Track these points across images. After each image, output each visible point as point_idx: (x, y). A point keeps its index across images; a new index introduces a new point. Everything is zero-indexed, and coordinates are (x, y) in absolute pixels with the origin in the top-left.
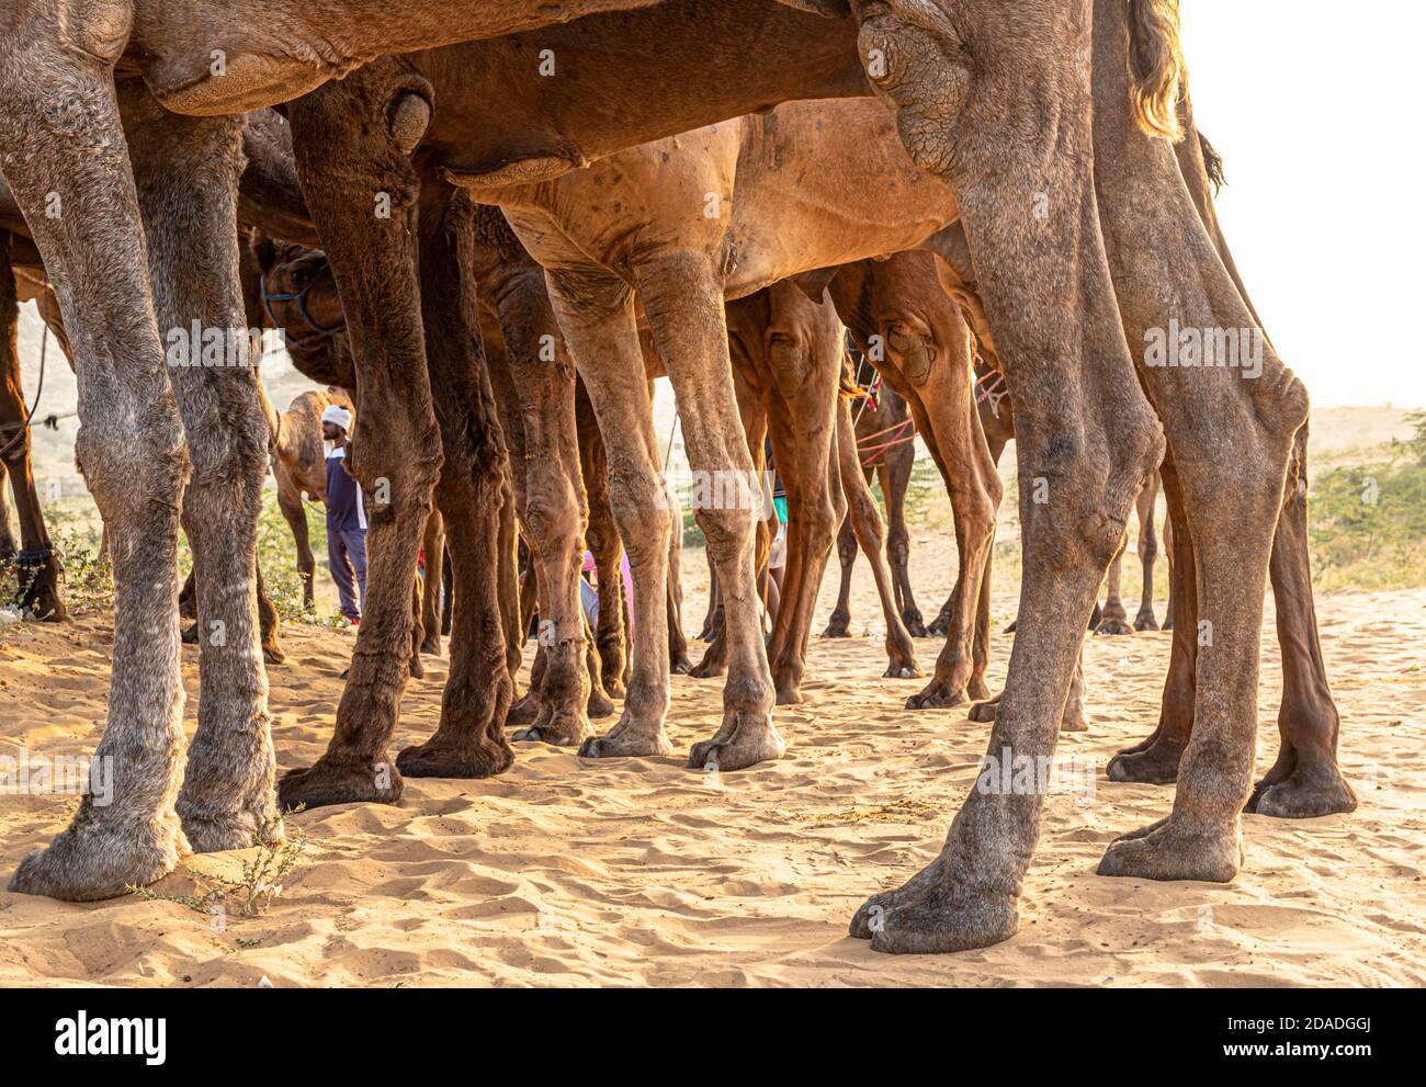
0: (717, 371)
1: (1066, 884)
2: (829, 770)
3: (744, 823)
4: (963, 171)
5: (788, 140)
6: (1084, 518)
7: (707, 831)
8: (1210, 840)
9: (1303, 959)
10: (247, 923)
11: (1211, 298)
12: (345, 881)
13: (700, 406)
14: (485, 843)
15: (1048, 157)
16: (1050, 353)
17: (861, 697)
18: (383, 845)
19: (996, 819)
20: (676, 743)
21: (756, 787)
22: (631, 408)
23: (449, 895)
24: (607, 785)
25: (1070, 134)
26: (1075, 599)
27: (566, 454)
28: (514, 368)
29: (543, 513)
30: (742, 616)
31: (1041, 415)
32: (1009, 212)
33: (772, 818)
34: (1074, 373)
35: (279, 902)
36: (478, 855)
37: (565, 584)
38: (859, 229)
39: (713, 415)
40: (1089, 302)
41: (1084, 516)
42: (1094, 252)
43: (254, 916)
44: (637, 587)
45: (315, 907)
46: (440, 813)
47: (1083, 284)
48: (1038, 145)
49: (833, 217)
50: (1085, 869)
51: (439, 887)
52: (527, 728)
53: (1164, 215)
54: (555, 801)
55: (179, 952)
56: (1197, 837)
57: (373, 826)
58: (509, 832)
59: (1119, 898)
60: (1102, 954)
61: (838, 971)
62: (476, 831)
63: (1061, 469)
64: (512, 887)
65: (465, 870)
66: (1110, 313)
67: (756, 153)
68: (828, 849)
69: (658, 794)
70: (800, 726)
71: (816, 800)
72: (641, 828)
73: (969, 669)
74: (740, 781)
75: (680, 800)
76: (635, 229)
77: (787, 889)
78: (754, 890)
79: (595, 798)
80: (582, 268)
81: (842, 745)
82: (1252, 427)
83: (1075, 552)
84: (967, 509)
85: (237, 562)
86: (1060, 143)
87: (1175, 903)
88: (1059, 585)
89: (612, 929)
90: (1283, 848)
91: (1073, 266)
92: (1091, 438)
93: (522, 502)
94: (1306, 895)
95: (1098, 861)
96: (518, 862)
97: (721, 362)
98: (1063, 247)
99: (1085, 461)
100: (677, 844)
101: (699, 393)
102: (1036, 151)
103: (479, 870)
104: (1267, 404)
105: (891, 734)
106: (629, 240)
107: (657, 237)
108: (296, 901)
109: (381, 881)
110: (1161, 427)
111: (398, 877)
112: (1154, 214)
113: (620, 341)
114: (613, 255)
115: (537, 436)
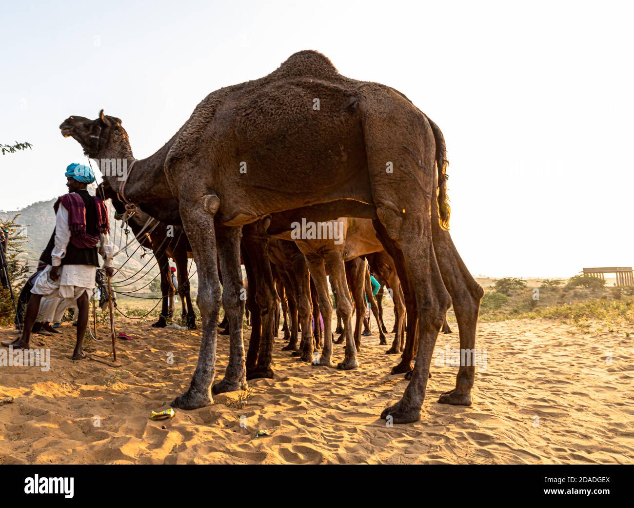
0: (343, 278)
1: (431, 405)
2: (370, 371)
3: (352, 385)
4: (402, 240)
5: (358, 227)
6: (433, 319)
7: (343, 387)
8: (465, 396)
9: (492, 429)
10: (240, 411)
11: (460, 268)
12: (261, 400)
13: (339, 286)
14: (293, 390)
15: (421, 237)
16: (424, 281)
17: (375, 350)
18: (270, 390)
19: (415, 391)
20: (334, 362)
21: (353, 375)
22: (323, 286)
23: (286, 404)
24: (319, 374)
25: (426, 232)
26: (432, 338)
27: (308, 295)
28: (296, 276)
29: (303, 308)
30: (349, 334)
31: (422, 295)
32: (413, 249)
33: (358, 384)
34: (430, 285)
35: (247, 405)
36: (291, 393)
37: (308, 324)
38: (374, 246)
39: (342, 287)
40: (433, 269)
41: (434, 319)
42: (433, 258)
43: (241, 409)
44: (325, 326)
45: (255, 407)
46: (282, 381)
47: (431, 265)
48: (419, 234)
49: (369, 243)
50: (435, 401)
51: (283, 402)
52: (299, 358)
53: (448, 249)
54: (308, 378)
55: (225, 419)
56: (462, 395)
57: (266, 384)
58: (298, 387)
59: (444, 410)
60: (442, 425)
61: (379, 428)
62: (290, 386)
63: (428, 308)
64: (300, 403)
65: (289, 398)
66: (438, 272)
67: (351, 229)
68: (372, 393)
69: (331, 376)
70: (362, 358)
71: (368, 379)
72: (328, 386)
73: (400, 345)
74: (349, 373)
75: (336, 378)
76: (324, 246)
77: (364, 404)
78: (356, 404)
79: (316, 377)
80: (313, 255)
81: (372, 364)
82: (471, 297)
83: (432, 327)
84: (398, 307)
85: (239, 325)
86: (424, 234)
87: (458, 412)
88: (428, 335)
89: (324, 415)
90: (481, 396)
91: (428, 261)
92: (435, 301)
93: (298, 305)
94: (489, 410)
95: (438, 399)
96: (301, 395)
97: (344, 276)
98: (426, 257)
99: (433, 306)
100: (337, 391)
101: (339, 282)
102: (418, 236)
103: (293, 398)
104: (474, 293)
105: (383, 361)
106: (323, 249)
107: (330, 248)
108: (251, 405)
109: (270, 400)
110: (451, 298)
111: (274, 399)
112: (446, 249)
113: (321, 271)
114: (320, 252)
115: (301, 290)
